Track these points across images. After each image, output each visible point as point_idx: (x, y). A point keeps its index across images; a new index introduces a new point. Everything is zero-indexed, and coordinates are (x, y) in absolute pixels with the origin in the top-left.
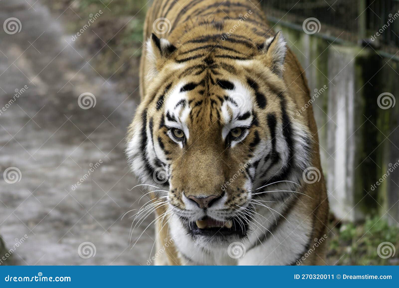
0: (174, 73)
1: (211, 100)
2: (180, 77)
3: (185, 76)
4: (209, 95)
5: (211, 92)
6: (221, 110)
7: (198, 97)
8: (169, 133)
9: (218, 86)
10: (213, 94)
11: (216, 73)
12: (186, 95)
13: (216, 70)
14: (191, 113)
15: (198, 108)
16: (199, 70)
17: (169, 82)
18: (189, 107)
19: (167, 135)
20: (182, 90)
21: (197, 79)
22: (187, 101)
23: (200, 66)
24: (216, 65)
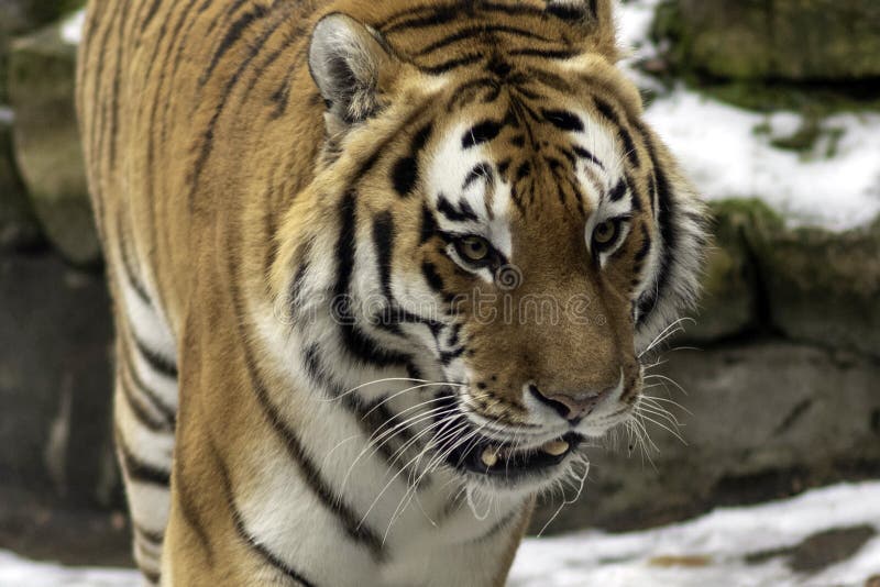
0: (430, 101)
1: (547, 159)
2: (449, 109)
3: (462, 105)
4: (537, 148)
5: (540, 140)
6: (576, 179)
7: (518, 155)
8: (450, 250)
9: (550, 126)
10: (546, 144)
11: (533, 96)
12: (483, 152)
13: (527, 87)
14: (513, 193)
15: (524, 183)
16: (486, 90)
17: (423, 121)
18: (505, 182)
19: (449, 257)
20: (467, 142)
21: (495, 111)
22: (493, 166)
23: (484, 82)
24: (520, 74)
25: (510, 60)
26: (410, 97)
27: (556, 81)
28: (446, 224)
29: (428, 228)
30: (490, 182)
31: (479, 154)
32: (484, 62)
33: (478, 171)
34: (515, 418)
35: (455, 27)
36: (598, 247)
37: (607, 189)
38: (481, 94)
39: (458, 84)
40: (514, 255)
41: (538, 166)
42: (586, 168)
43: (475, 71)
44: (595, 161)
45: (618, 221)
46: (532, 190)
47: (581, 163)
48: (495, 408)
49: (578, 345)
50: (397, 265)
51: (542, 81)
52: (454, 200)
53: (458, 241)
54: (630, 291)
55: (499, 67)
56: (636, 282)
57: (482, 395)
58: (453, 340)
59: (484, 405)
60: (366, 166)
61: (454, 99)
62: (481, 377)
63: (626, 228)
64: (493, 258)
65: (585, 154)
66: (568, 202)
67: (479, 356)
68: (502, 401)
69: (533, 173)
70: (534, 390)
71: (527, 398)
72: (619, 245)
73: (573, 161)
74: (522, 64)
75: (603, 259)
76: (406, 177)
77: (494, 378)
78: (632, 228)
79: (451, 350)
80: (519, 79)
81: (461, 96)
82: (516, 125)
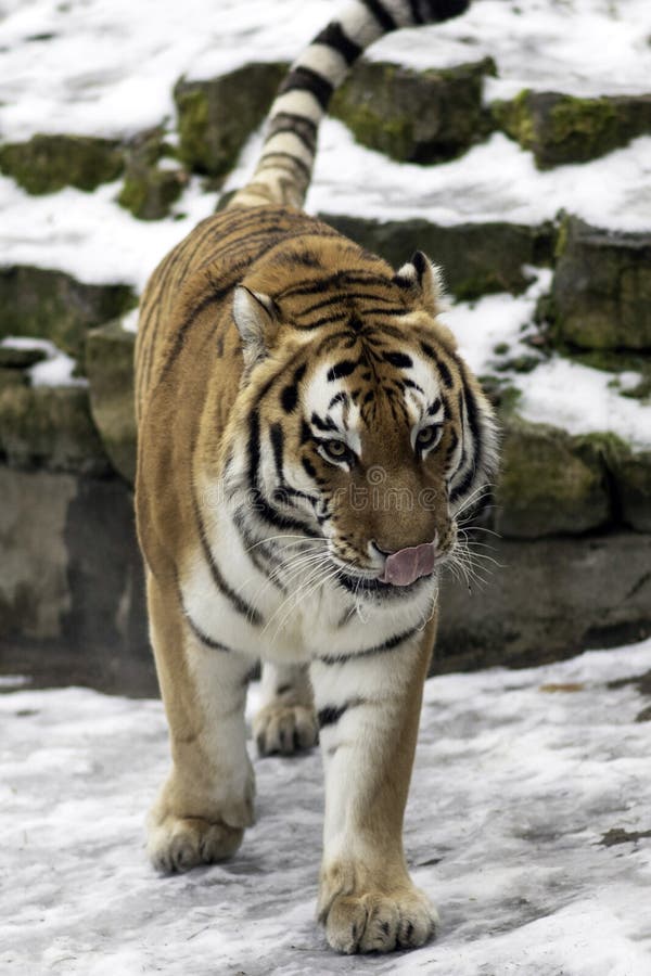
25: (363, 318)
26: (290, 347)
27: (395, 332)
28: (317, 433)
29: (305, 434)
30: (346, 405)
31: (339, 386)
32: (347, 320)
33: (338, 398)
34: (363, 563)
35: (327, 296)
36: (420, 445)
37: (425, 408)
38: (343, 342)
39: (324, 337)
40: (363, 454)
41: (379, 394)
42: (412, 394)
43: (340, 326)
44: (418, 388)
45: (434, 428)
46: (375, 410)
47: (408, 391)
48: (351, 554)
49: (405, 516)
50: (287, 459)
51: (385, 331)
52: (322, 417)
53: (326, 444)
54: (444, 473)
55: (356, 324)
56: (448, 468)
57: (343, 545)
58: (325, 510)
59: (343, 551)
60: (264, 390)
61: (322, 346)
62: (343, 534)
63: (440, 432)
64: (348, 455)
65: (411, 384)
66: (399, 418)
67: (341, 521)
68: (356, 549)
69: (375, 399)
70: (374, 545)
71: (371, 551)
72: (436, 443)
73: (403, 390)
74: (371, 320)
75: (424, 454)
76: (290, 400)
77: (352, 535)
78: (445, 432)
79: (323, 515)
80: (369, 331)
81: (327, 344)
82: (366, 365)
